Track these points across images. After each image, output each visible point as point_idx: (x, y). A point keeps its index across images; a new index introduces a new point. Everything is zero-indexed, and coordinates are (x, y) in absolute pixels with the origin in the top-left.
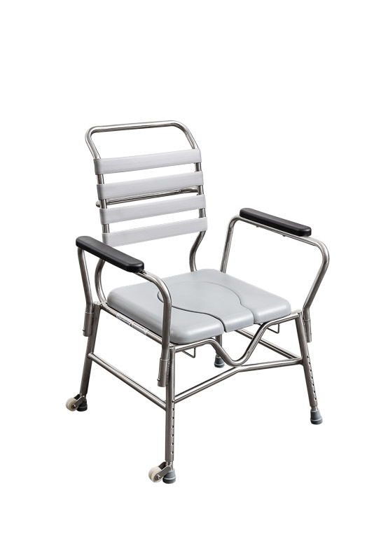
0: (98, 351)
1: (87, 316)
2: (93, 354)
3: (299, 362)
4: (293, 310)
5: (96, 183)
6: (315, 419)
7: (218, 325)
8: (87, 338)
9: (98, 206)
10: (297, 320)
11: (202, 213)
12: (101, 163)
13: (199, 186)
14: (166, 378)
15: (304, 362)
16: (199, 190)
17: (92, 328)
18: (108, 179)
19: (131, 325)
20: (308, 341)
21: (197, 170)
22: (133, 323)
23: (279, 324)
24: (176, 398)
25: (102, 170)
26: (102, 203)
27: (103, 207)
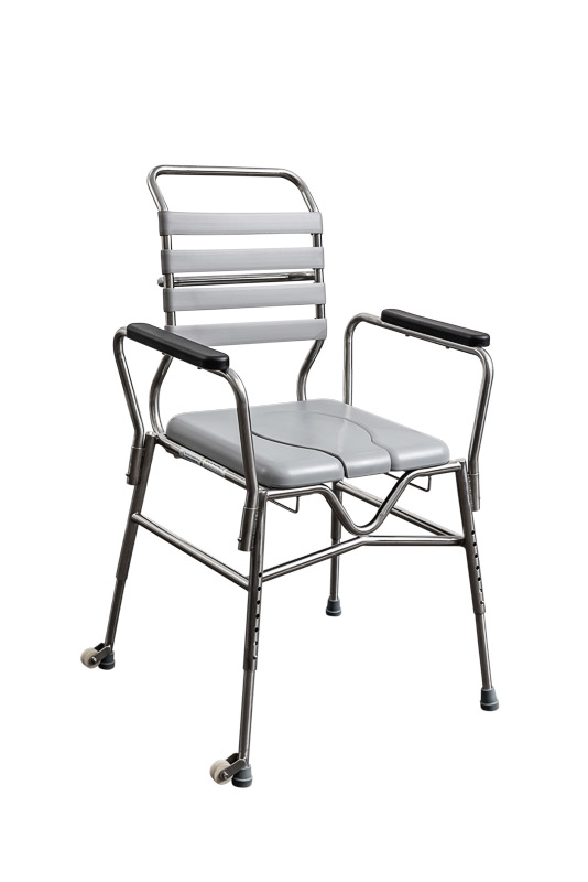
0: (148, 510)
1: (134, 452)
2: (139, 514)
3: (458, 543)
4: (452, 458)
5: (160, 248)
6: (487, 702)
7: (335, 466)
8: (132, 488)
9: (161, 285)
10: (459, 473)
11: (320, 312)
12: (170, 218)
13: (318, 270)
14: (251, 538)
15: (467, 542)
16: (316, 277)
17: (141, 473)
18: (179, 243)
19: (201, 465)
20: (475, 509)
21: (316, 244)
22: (205, 461)
23: (429, 476)
24: (264, 575)
25: (170, 228)
26: (167, 282)
27: (168, 286)
